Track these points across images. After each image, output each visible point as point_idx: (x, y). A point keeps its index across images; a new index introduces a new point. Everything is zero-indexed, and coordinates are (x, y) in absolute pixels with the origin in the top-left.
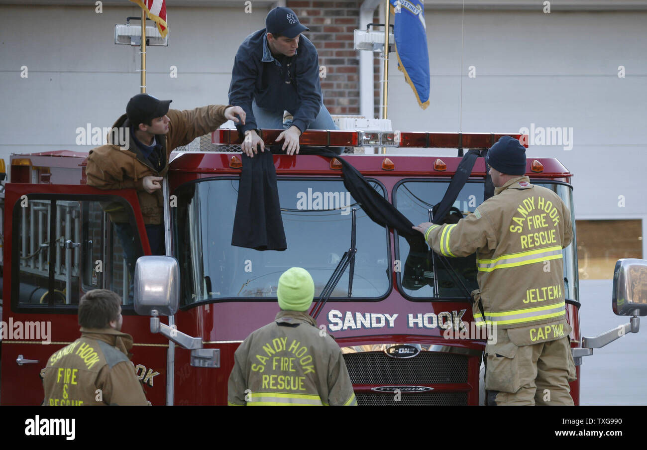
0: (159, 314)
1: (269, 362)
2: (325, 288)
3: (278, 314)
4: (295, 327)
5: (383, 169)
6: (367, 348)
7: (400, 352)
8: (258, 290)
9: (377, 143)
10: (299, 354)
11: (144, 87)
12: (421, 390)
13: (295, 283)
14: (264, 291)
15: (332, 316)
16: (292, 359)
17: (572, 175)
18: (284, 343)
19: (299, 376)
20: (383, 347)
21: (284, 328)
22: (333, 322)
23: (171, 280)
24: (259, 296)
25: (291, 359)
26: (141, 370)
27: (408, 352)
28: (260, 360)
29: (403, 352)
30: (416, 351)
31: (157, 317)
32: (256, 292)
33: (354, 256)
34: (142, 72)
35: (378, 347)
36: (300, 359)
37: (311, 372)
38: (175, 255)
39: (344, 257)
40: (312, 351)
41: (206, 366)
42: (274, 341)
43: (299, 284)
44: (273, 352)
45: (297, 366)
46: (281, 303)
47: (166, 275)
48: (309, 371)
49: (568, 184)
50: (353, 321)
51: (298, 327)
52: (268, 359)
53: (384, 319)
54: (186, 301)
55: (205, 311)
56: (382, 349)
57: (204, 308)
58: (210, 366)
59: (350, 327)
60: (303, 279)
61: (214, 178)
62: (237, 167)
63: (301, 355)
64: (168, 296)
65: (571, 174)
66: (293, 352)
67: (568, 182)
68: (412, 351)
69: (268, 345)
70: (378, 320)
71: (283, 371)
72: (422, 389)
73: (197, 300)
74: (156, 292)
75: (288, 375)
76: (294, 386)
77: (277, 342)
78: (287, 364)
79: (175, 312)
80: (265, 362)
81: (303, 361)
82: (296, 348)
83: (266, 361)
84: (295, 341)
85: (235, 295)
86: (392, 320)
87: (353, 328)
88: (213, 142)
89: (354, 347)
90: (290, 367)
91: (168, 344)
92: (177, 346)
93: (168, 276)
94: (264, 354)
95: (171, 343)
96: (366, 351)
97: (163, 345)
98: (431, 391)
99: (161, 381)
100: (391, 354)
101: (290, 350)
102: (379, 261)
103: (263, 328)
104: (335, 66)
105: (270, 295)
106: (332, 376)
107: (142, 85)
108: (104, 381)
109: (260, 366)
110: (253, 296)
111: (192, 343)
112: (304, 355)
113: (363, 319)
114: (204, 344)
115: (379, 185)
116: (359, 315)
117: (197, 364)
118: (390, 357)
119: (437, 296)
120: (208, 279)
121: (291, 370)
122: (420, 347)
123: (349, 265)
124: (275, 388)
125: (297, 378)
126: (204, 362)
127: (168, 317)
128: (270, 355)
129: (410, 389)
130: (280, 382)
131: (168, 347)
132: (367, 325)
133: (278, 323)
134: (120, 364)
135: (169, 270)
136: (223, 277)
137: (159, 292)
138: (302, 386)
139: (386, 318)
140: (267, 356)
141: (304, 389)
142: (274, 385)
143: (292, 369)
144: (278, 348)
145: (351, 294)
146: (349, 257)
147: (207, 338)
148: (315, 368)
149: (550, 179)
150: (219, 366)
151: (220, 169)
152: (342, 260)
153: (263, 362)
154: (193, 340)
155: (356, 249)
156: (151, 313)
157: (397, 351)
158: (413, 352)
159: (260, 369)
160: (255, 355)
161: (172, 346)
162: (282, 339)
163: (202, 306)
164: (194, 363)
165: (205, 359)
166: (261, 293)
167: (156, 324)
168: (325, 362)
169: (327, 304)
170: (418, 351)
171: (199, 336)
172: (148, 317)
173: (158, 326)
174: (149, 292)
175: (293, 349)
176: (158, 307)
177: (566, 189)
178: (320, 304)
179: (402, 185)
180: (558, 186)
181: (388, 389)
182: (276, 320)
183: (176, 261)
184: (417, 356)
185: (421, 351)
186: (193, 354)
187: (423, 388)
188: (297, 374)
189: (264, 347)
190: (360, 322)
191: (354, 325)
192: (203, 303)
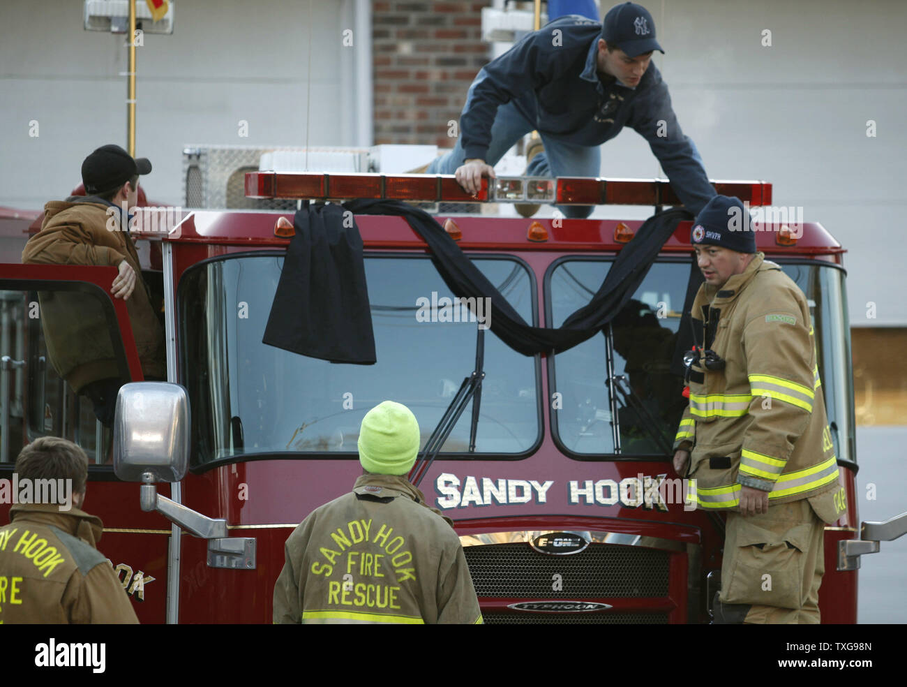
0: (156, 479)
1: (341, 561)
2: (432, 437)
3: (358, 480)
4: (387, 503)
5: (529, 240)
6: (501, 538)
7: (555, 544)
8: (321, 440)
9: (520, 196)
10: (391, 549)
11: (132, 101)
12: (590, 608)
13: (390, 426)
14: (332, 441)
15: (443, 483)
16: (380, 556)
17: (846, 251)
18: (367, 529)
19: (390, 584)
20: (528, 536)
21: (366, 504)
22: (444, 493)
23: (175, 423)
24: (322, 450)
25: (377, 556)
26: (124, 573)
27: (569, 544)
28: (327, 555)
29: (560, 544)
30: (583, 542)
31: (152, 484)
32: (317, 442)
33: (480, 384)
34: (129, 77)
35: (519, 537)
36: (391, 557)
37: (410, 580)
38: (183, 381)
39: (464, 385)
40: (412, 545)
41: (234, 566)
42: (350, 525)
43: (396, 427)
44: (349, 544)
45: (386, 567)
46: (365, 461)
47: (168, 414)
48: (406, 578)
49: (839, 266)
50: (477, 493)
51: (391, 503)
52: (339, 554)
53: (529, 489)
54: (200, 458)
55: (231, 475)
56: (525, 540)
57: (230, 469)
58: (239, 567)
59: (472, 503)
60: (403, 419)
61: (248, 254)
62: (288, 236)
63: (394, 551)
64: (171, 449)
65: (843, 248)
66: (381, 545)
67: (838, 261)
68: (576, 542)
69: (339, 530)
70: (520, 492)
71: (364, 575)
72: (591, 606)
73: (219, 457)
74: (150, 443)
75: (372, 582)
76: (382, 602)
77: (354, 526)
78: (371, 564)
79: (182, 477)
80: (334, 559)
81: (397, 561)
82: (385, 537)
83: (336, 558)
84: (384, 527)
85: (282, 447)
86: (543, 491)
87: (478, 503)
88: (247, 193)
89: (478, 536)
90: (376, 569)
91: (170, 529)
92: (185, 532)
93: (171, 416)
94: (333, 546)
95: (175, 527)
96: (499, 542)
97: (162, 532)
98: (609, 610)
99: (157, 590)
100: (541, 548)
101: (375, 541)
102: (522, 392)
103: (334, 502)
104: (452, 70)
105: (341, 448)
106: (445, 586)
107: (129, 97)
108: (76, 597)
109: (326, 566)
110: (313, 450)
111: (210, 527)
112: (399, 551)
113: (495, 488)
114: (230, 530)
115: (523, 266)
116: (487, 482)
117: (218, 564)
118: (539, 553)
119: (618, 452)
120: (237, 421)
121: (376, 574)
122: (588, 536)
123: (472, 399)
124: (350, 603)
125: (386, 588)
126: (230, 559)
127: (170, 484)
128: (343, 549)
129: (572, 607)
130: (359, 594)
131: (170, 535)
132: (502, 499)
133: (357, 494)
134: (98, 567)
135: (173, 406)
136: (262, 418)
137: (156, 443)
138: (395, 602)
139: (533, 489)
140: (338, 549)
141: (398, 607)
142: (348, 598)
143: (378, 572)
144: (357, 537)
145: (473, 446)
146: (473, 386)
147: (235, 519)
148: (416, 573)
149: (808, 257)
150: (254, 567)
151: (258, 239)
152: (461, 390)
153: (331, 559)
154: (212, 524)
155: (484, 373)
156: (141, 478)
157: (551, 542)
158: (577, 545)
159: (326, 570)
160: (317, 548)
161: (176, 533)
162: (363, 522)
163: (226, 467)
164: (214, 561)
165: (231, 555)
166: (326, 445)
167: (149, 495)
168: (434, 562)
169: (436, 464)
170: (585, 543)
171: (222, 517)
172: (137, 485)
173: (153, 500)
174: (138, 443)
175: (381, 538)
176: (154, 468)
177: (834, 274)
178: (423, 464)
179: (559, 268)
180: (822, 269)
181: (536, 606)
182: (355, 490)
183: (183, 392)
184: (584, 551)
185: (591, 544)
186: (212, 546)
187: (594, 605)
188: (386, 581)
189: (333, 535)
190: (489, 494)
191: (480, 498)
192: (227, 462)
